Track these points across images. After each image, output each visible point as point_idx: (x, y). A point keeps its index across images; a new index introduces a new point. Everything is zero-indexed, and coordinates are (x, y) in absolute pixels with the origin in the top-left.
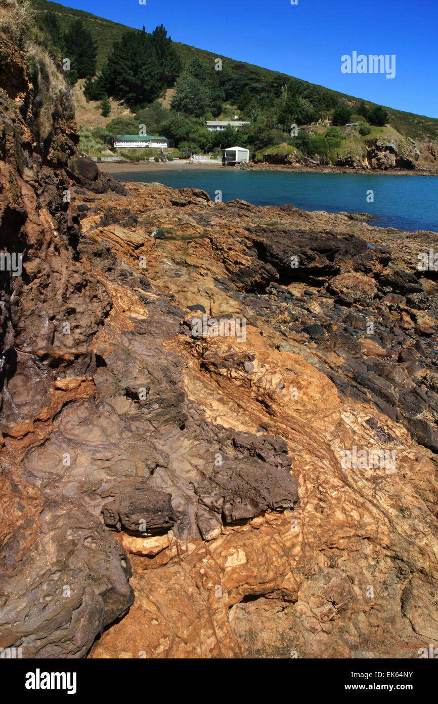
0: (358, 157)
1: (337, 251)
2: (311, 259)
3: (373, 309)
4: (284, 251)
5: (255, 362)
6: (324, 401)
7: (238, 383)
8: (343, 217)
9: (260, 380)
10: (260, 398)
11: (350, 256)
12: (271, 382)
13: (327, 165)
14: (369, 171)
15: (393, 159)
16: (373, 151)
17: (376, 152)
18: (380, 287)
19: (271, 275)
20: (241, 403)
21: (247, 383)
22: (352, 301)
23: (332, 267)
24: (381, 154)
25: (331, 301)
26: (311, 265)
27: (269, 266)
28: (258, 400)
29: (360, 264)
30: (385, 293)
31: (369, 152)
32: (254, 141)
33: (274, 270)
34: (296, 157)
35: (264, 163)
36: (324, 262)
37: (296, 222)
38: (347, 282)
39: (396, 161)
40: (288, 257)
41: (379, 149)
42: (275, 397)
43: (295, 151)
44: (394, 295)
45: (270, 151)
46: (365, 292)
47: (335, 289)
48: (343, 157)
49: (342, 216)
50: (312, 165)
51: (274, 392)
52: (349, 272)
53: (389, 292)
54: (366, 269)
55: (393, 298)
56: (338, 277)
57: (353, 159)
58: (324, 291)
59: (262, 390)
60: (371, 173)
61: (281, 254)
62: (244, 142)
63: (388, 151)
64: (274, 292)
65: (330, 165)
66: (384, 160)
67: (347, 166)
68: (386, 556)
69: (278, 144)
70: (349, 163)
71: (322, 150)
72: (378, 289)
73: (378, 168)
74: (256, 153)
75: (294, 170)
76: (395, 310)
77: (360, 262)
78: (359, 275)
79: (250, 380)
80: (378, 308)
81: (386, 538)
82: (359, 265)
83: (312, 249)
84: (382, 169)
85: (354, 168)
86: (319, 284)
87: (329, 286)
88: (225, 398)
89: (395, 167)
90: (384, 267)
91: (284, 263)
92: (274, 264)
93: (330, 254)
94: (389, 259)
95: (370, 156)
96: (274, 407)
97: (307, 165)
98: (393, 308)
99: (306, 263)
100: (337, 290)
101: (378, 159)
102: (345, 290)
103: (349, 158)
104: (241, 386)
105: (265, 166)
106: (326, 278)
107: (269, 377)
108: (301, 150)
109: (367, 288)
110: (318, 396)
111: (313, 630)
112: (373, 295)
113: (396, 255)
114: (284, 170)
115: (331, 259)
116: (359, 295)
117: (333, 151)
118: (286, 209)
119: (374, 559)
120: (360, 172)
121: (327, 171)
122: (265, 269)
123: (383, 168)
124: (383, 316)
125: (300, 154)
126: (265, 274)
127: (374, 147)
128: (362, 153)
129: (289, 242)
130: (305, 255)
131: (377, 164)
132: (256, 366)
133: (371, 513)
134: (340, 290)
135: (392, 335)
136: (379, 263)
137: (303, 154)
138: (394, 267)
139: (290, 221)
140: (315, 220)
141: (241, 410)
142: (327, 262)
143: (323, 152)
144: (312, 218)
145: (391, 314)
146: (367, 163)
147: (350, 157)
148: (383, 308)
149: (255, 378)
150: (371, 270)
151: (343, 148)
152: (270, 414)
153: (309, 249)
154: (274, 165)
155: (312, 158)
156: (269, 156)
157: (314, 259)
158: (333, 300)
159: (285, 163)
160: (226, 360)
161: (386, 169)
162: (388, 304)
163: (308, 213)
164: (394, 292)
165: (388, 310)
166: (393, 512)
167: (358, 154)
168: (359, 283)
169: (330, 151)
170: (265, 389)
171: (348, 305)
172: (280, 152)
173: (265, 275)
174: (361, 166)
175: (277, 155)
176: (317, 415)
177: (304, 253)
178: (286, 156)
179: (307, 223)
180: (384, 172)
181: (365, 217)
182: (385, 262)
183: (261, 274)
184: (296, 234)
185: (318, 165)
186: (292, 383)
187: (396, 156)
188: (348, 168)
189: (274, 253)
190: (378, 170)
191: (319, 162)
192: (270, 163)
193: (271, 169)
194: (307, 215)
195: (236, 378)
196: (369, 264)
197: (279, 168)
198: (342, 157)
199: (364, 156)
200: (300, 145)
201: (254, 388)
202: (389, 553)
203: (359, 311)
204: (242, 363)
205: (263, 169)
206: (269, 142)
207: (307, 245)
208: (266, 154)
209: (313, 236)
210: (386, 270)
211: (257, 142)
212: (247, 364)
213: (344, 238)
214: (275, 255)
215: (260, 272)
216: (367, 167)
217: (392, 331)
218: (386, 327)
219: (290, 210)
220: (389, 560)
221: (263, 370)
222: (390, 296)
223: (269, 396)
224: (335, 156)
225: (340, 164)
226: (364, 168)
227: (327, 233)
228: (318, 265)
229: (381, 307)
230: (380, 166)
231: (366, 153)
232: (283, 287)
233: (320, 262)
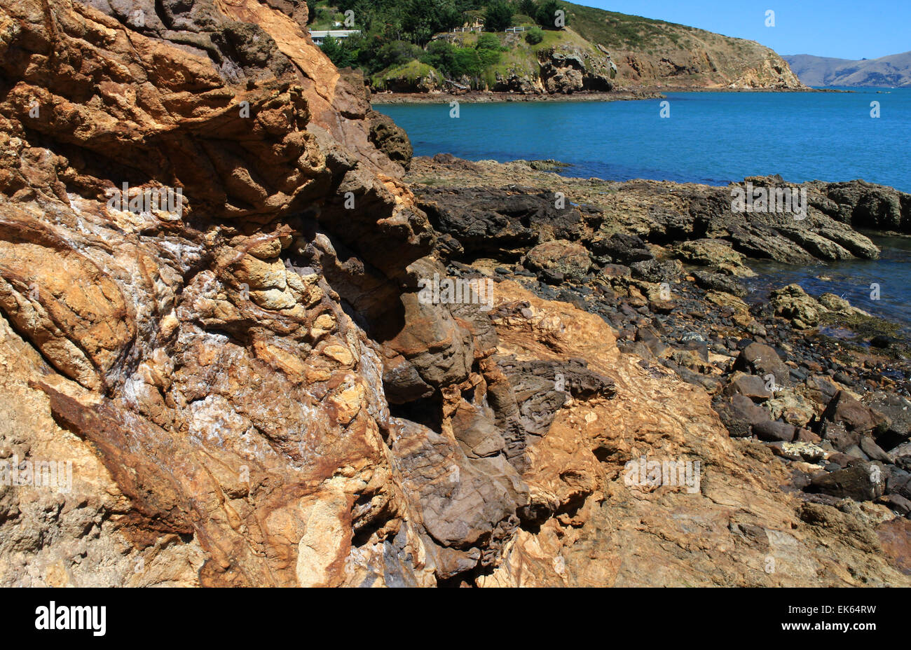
0: (526, 77)
1: (534, 213)
2: (500, 225)
3: (590, 286)
4: (464, 217)
5: (532, 308)
6: (603, 337)
7: (517, 329)
8: (525, 167)
9: (540, 323)
10: (544, 339)
11: (549, 220)
12: (552, 323)
13: (482, 90)
14: (544, 97)
15: (579, 76)
16: (549, 67)
17: (553, 68)
18: (595, 257)
19: (454, 248)
20: (526, 346)
21: (528, 327)
22: (562, 277)
23: (528, 235)
24: (561, 71)
25: (533, 279)
26: (501, 234)
27: (449, 238)
28: (541, 342)
29: (564, 229)
30: (602, 265)
31: (542, 69)
32: (368, 60)
33: (456, 242)
34: (435, 80)
35: (386, 92)
36: (517, 229)
37: (461, 178)
38: (552, 252)
39: (584, 80)
40: (470, 225)
41: (557, 63)
42: (559, 335)
43: (433, 72)
44: (615, 265)
45: (394, 73)
46: (577, 265)
47: (536, 264)
48: (505, 77)
49: (523, 165)
50: (459, 92)
51: (557, 331)
52: (549, 240)
53: (607, 263)
54: (572, 235)
55: (615, 269)
56: (537, 247)
57: (520, 80)
58: (522, 268)
59: (544, 331)
60: (549, 99)
61: (460, 221)
62: (353, 62)
63: (571, 66)
64: (457, 272)
65: (487, 91)
66: (565, 80)
67: (512, 91)
68: (683, 453)
69: (405, 62)
70: (513, 86)
71: (471, 68)
72: (592, 259)
73: (558, 92)
74: (373, 77)
75: (432, 100)
76: (620, 285)
77: (562, 226)
78: (564, 242)
79: (531, 324)
80: (596, 284)
81: (681, 437)
82: (561, 230)
83: (500, 212)
84: (564, 93)
85: (522, 93)
86: (513, 259)
87: (528, 260)
88: (508, 344)
89: (582, 89)
90: (595, 231)
91: (465, 233)
92: (454, 235)
93: (525, 216)
94: (601, 220)
95: (545, 74)
96: (559, 344)
97: (451, 93)
98: (617, 282)
99: (494, 231)
100: (540, 264)
101: (557, 79)
102: (549, 263)
103: (513, 78)
104: (522, 331)
105: (387, 97)
106: (521, 250)
107: (549, 319)
108: (442, 70)
109: (579, 259)
110: (596, 333)
111: (639, 499)
112: (587, 268)
113: (609, 214)
114: (417, 101)
115: (526, 223)
116: (569, 269)
117: (489, 69)
118: (443, 160)
119: (673, 455)
120: (532, 99)
121: (482, 99)
122: (444, 242)
123: (565, 91)
124: (605, 292)
125: (440, 76)
126: (445, 248)
127: (549, 62)
128: (531, 70)
129: (467, 205)
130: (493, 221)
131: (556, 86)
132: (533, 311)
133: (665, 418)
134: (543, 265)
135: (621, 313)
136: (587, 226)
137: (445, 76)
138: (609, 230)
139: (452, 176)
140: (488, 173)
141: (527, 351)
142: (522, 228)
143: (474, 72)
144: (483, 171)
145: (615, 290)
146: (541, 85)
147: (515, 78)
148: (603, 284)
149: (536, 322)
150: (578, 236)
151: (504, 64)
152: (556, 352)
153: (497, 212)
154: (402, 95)
155: (458, 81)
156: (393, 81)
157: (504, 225)
158: (536, 279)
159: (418, 91)
160: (500, 310)
161: (570, 92)
162: (610, 278)
163: (475, 164)
164: (614, 262)
165: (610, 285)
166: (683, 419)
167: (526, 73)
168: (567, 253)
169: (485, 70)
170: (548, 330)
171: (557, 283)
172: (409, 74)
173: (444, 250)
174: (533, 89)
175: (404, 79)
176: (599, 351)
177: (491, 218)
178: (419, 79)
179: (477, 178)
180: (567, 97)
181: (552, 166)
182: (595, 224)
183: (439, 249)
184: (472, 193)
185: (468, 91)
186: (570, 324)
187: (583, 72)
188: (512, 94)
189: (451, 221)
190: (559, 94)
191: (469, 86)
192: (395, 91)
193: (398, 101)
194: (475, 166)
195: (515, 325)
196: (575, 228)
197: (410, 98)
198: (503, 78)
199: (535, 75)
200: (439, 62)
201: (536, 331)
202: (685, 450)
203: (572, 289)
204: (519, 310)
205: (385, 101)
206: (392, 60)
207: (494, 207)
208: (388, 78)
209: (496, 195)
210: (598, 235)
211: (373, 60)
212: (524, 310)
213: (538, 195)
214: (451, 223)
215: (437, 245)
216: (542, 91)
217: (619, 308)
218: (611, 305)
219: (449, 162)
220: (686, 456)
221: (542, 313)
222: (610, 267)
223: (553, 335)
224: (493, 77)
225: (501, 88)
226: (536, 93)
227: (513, 190)
228: (510, 233)
229: (600, 282)
230: (560, 88)
231: (538, 70)
232: (466, 265)
233: (512, 229)
